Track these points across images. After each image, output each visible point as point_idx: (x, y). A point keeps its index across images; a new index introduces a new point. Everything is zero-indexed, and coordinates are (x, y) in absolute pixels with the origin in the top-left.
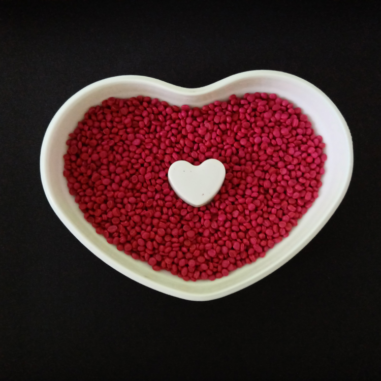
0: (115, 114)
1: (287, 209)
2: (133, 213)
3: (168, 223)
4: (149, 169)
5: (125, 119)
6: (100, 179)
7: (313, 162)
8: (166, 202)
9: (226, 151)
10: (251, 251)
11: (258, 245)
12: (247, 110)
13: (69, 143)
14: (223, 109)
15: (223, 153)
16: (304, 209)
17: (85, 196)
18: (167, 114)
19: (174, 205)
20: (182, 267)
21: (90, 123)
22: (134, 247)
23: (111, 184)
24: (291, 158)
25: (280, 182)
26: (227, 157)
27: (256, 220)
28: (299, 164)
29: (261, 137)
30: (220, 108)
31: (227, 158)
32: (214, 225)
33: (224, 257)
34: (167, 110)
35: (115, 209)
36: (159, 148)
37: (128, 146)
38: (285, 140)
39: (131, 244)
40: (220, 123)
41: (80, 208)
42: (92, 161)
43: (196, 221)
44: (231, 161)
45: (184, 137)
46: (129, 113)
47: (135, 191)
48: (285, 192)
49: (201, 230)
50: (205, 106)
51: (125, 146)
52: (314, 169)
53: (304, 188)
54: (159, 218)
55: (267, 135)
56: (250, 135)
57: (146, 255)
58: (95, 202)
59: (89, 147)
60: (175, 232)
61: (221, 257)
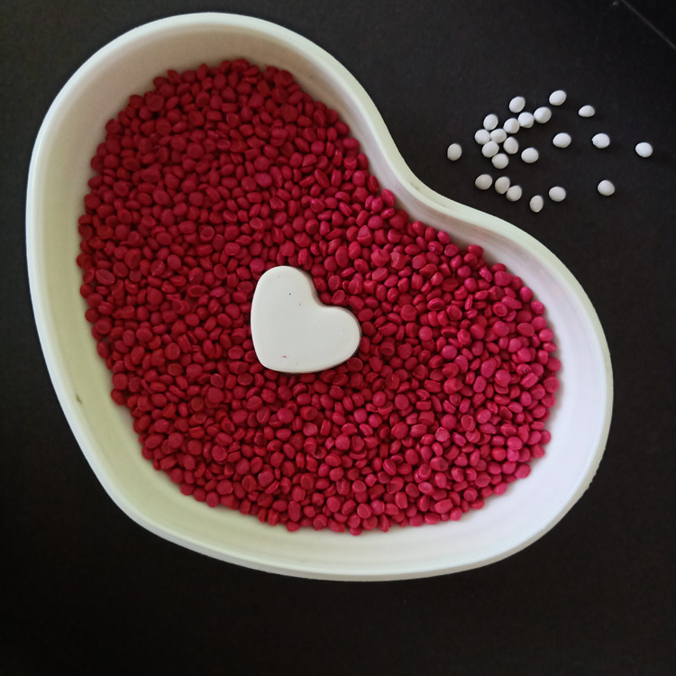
0: (270, 104)
1: (394, 495)
2: (157, 282)
3: (197, 348)
4: (244, 239)
5: (279, 127)
6: (156, 184)
7: (501, 463)
8: (224, 312)
9: (388, 321)
10: (280, 505)
11: (299, 507)
12: (479, 290)
13: (158, 81)
14: (443, 254)
15: (380, 320)
16: (420, 518)
17: (111, 187)
18: (351, 180)
19: (232, 328)
20: (156, 433)
21: (220, 81)
22: (112, 334)
23: (164, 207)
24: (473, 425)
25: (422, 445)
26: (381, 334)
27: (332, 468)
28: (477, 446)
29: (459, 353)
30: (442, 249)
31: (378, 335)
32: (263, 416)
33: (233, 476)
34: (357, 174)
35: (135, 252)
36: (289, 221)
37: (246, 174)
38: (490, 392)
39: (113, 326)
40: (417, 271)
41: (87, 199)
42: (168, 146)
43: (243, 383)
44: (379, 344)
45: (344, 241)
46: (295, 123)
47: (191, 252)
48: (415, 468)
49: (235, 404)
51: (240, 170)
52: (491, 475)
53: (449, 488)
54: (190, 328)
55: (471, 357)
56: (445, 333)
57: (118, 364)
58: (115, 212)
59: (184, 117)
60: (193, 370)
61: (227, 472)
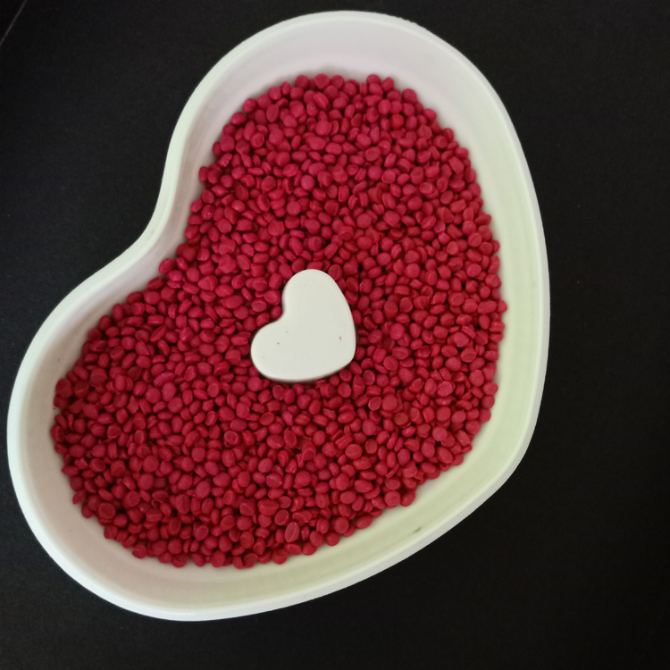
0: (93, 397)
1: (454, 214)
2: (288, 479)
3: (347, 429)
4: (231, 400)
5: (114, 385)
6: (190, 498)
7: (406, 118)
8: (307, 409)
9: (288, 248)
10: (484, 322)
11: (482, 304)
12: (242, 164)
13: (88, 512)
14: (213, 204)
15: (288, 255)
16: (472, 187)
17: (202, 543)
18: (156, 306)
19: (321, 398)
20: (436, 454)
21: (77, 450)
22: (348, 515)
23: (213, 485)
24: (374, 149)
25: (402, 195)
26: (302, 252)
27: (439, 277)
28: (394, 142)
29: (307, 173)
30: (208, 206)
31: (303, 255)
32: (402, 352)
33: (464, 373)
34: (148, 299)
35: (262, 507)
36: (205, 358)
37: (166, 410)
38: (339, 138)
39: (339, 516)
40: (234, 226)
41: (216, 565)
42: (150, 492)
43: (373, 379)
44: (311, 253)
45: (216, 302)
46: (107, 369)
47: (253, 451)
48: (425, 198)
49: (395, 382)
50: (186, 231)
51: (163, 416)
52: (418, 125)
53: (438, 164)
54: (328, 439)
55: (308, 161)
56: (290, 190)
57: (376, 503)
58: (226, 533)
59: (119, 481)
60: (369, 428)
61: (461, 378)
